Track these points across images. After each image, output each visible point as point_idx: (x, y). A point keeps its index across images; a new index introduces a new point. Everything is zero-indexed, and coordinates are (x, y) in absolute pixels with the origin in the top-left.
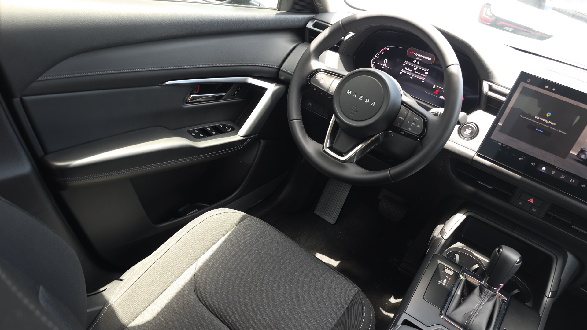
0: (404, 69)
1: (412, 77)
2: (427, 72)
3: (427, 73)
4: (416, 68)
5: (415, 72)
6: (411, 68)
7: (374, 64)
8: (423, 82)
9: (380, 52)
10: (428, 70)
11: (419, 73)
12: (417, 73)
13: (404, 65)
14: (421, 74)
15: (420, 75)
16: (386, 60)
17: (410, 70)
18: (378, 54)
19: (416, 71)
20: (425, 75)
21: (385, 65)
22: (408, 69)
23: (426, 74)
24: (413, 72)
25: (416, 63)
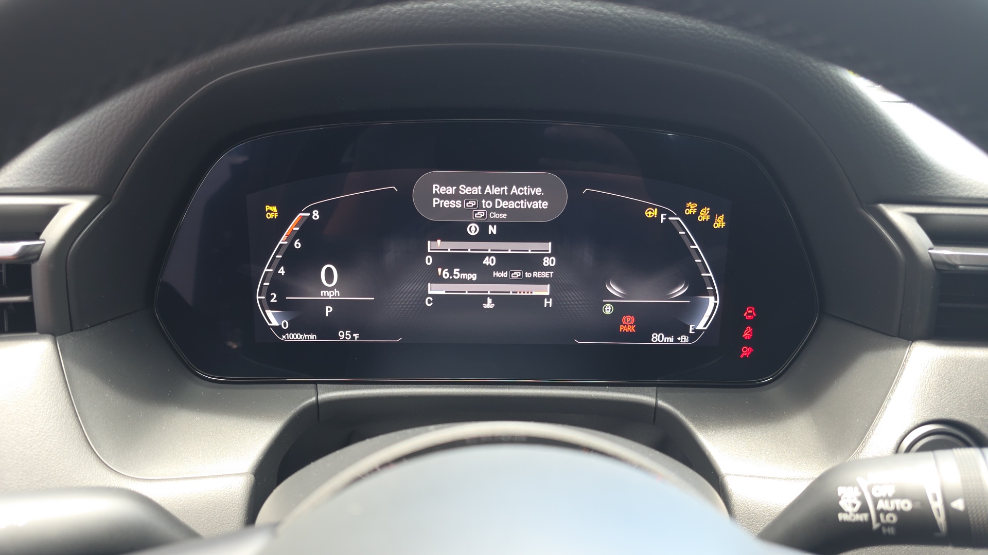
0: (440, 280)
1: (489, 300)
2: (549, 256)
3: (548, 262)
4: (490, 255)
5: (497, 274)
6: (471, 262)
7: (272, 307)
8: (548, 303)
9: (283, 241)
10: (550, 243)
11: (517, 274)
12: (504, 275)
13: (429, 261)
14: (528, 275)
15: (523, 281)
16: (329, 273)
17: (469, 276)
18: (276, 255)
19: (498, 268)
20: (545, 275)
21: (336, 292)
22: (456, 271)
23: (548, 268)
24: (486, 276)
25: (483, 236)
